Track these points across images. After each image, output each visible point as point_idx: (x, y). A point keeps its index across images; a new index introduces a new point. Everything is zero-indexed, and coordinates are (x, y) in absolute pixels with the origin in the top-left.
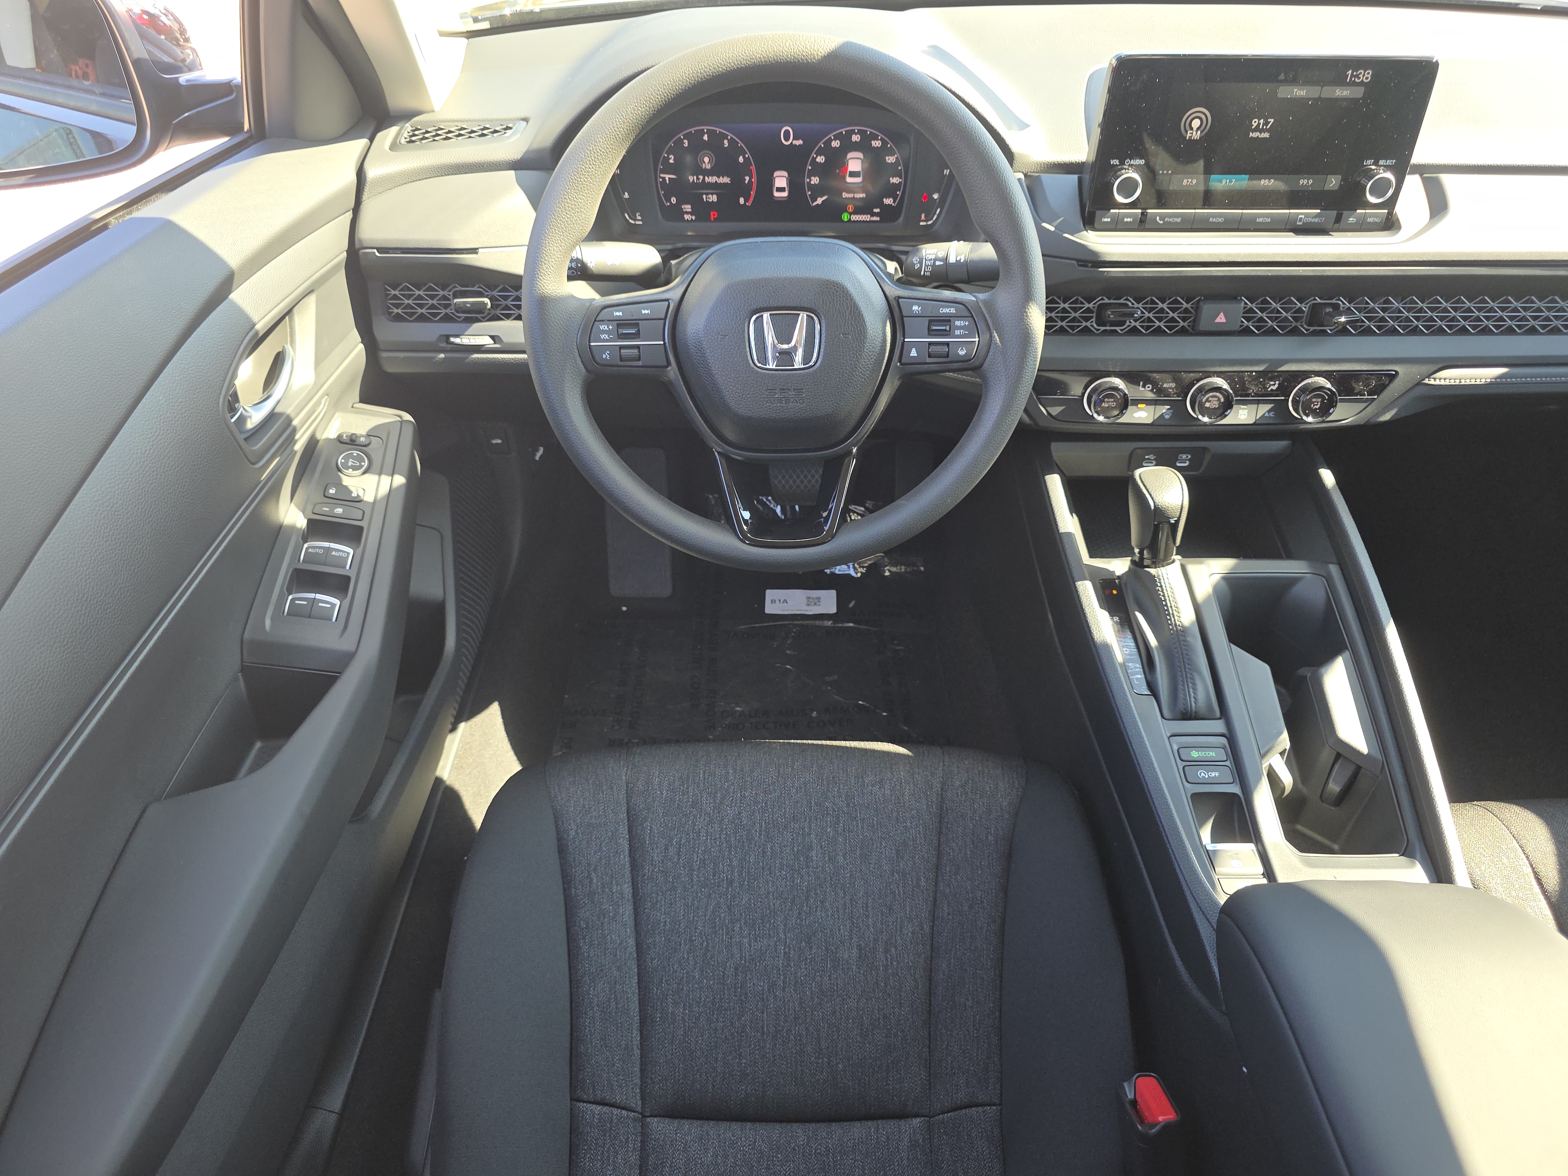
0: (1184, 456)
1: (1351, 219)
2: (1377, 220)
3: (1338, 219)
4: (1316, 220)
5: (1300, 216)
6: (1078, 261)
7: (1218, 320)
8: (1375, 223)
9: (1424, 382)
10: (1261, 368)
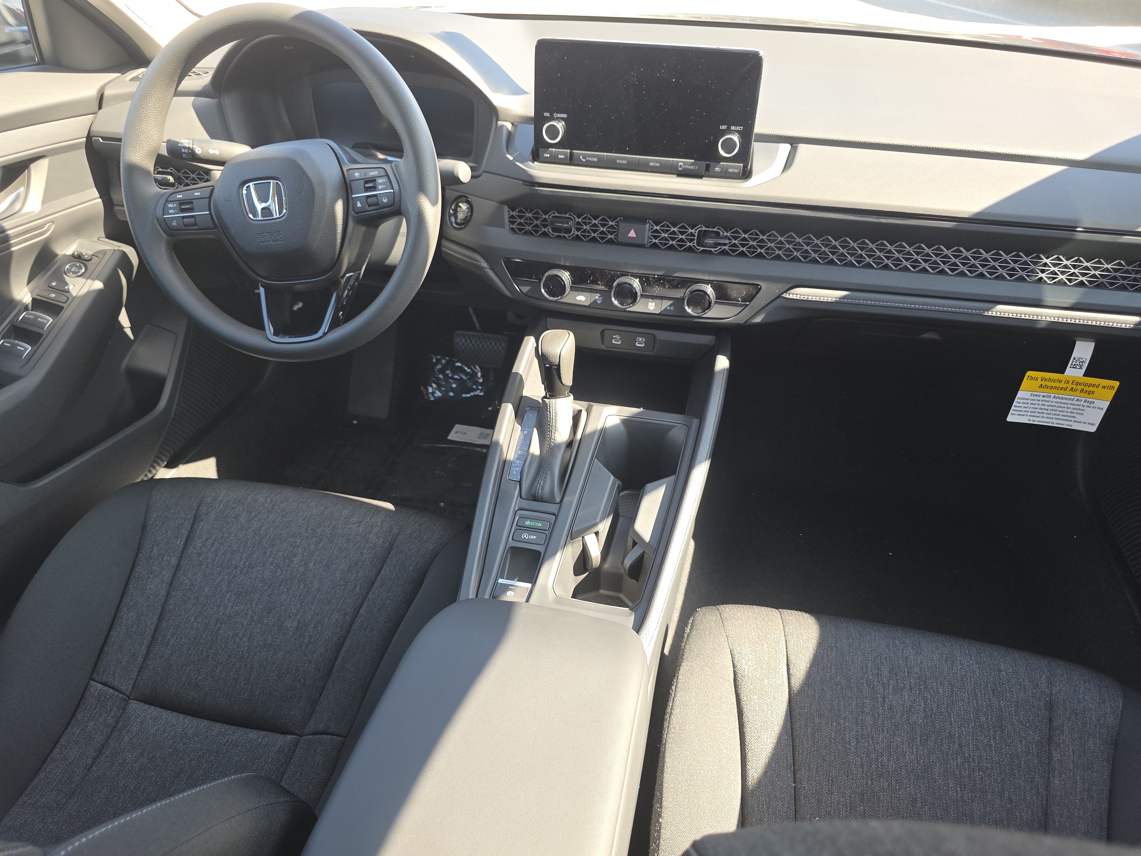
0: (640, 339)
1: (717, 169)
2: (736, 171)
3: (708, 168)
4: (692, 167)
5: (680, 164)
6: (523, 181)
7: (630, 235)
8: (734, 173)
9: (783, 295)
10: (661, 273)
